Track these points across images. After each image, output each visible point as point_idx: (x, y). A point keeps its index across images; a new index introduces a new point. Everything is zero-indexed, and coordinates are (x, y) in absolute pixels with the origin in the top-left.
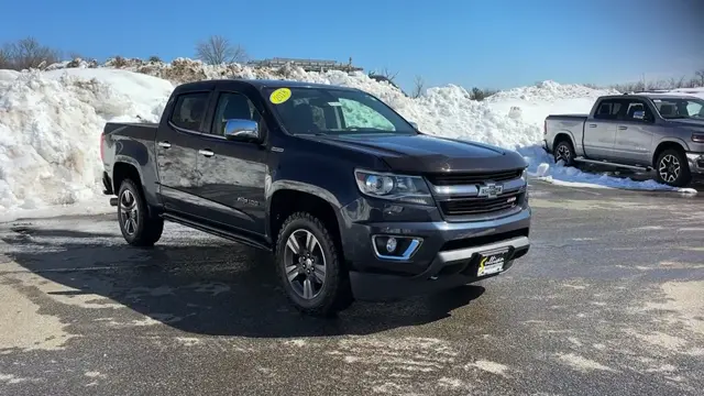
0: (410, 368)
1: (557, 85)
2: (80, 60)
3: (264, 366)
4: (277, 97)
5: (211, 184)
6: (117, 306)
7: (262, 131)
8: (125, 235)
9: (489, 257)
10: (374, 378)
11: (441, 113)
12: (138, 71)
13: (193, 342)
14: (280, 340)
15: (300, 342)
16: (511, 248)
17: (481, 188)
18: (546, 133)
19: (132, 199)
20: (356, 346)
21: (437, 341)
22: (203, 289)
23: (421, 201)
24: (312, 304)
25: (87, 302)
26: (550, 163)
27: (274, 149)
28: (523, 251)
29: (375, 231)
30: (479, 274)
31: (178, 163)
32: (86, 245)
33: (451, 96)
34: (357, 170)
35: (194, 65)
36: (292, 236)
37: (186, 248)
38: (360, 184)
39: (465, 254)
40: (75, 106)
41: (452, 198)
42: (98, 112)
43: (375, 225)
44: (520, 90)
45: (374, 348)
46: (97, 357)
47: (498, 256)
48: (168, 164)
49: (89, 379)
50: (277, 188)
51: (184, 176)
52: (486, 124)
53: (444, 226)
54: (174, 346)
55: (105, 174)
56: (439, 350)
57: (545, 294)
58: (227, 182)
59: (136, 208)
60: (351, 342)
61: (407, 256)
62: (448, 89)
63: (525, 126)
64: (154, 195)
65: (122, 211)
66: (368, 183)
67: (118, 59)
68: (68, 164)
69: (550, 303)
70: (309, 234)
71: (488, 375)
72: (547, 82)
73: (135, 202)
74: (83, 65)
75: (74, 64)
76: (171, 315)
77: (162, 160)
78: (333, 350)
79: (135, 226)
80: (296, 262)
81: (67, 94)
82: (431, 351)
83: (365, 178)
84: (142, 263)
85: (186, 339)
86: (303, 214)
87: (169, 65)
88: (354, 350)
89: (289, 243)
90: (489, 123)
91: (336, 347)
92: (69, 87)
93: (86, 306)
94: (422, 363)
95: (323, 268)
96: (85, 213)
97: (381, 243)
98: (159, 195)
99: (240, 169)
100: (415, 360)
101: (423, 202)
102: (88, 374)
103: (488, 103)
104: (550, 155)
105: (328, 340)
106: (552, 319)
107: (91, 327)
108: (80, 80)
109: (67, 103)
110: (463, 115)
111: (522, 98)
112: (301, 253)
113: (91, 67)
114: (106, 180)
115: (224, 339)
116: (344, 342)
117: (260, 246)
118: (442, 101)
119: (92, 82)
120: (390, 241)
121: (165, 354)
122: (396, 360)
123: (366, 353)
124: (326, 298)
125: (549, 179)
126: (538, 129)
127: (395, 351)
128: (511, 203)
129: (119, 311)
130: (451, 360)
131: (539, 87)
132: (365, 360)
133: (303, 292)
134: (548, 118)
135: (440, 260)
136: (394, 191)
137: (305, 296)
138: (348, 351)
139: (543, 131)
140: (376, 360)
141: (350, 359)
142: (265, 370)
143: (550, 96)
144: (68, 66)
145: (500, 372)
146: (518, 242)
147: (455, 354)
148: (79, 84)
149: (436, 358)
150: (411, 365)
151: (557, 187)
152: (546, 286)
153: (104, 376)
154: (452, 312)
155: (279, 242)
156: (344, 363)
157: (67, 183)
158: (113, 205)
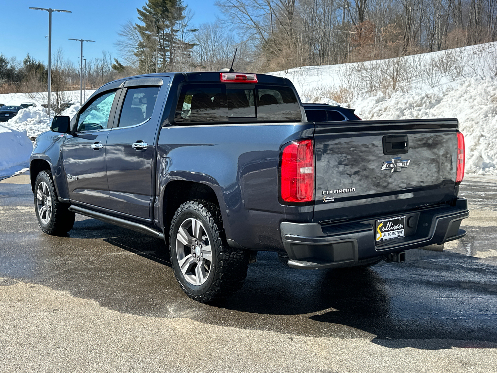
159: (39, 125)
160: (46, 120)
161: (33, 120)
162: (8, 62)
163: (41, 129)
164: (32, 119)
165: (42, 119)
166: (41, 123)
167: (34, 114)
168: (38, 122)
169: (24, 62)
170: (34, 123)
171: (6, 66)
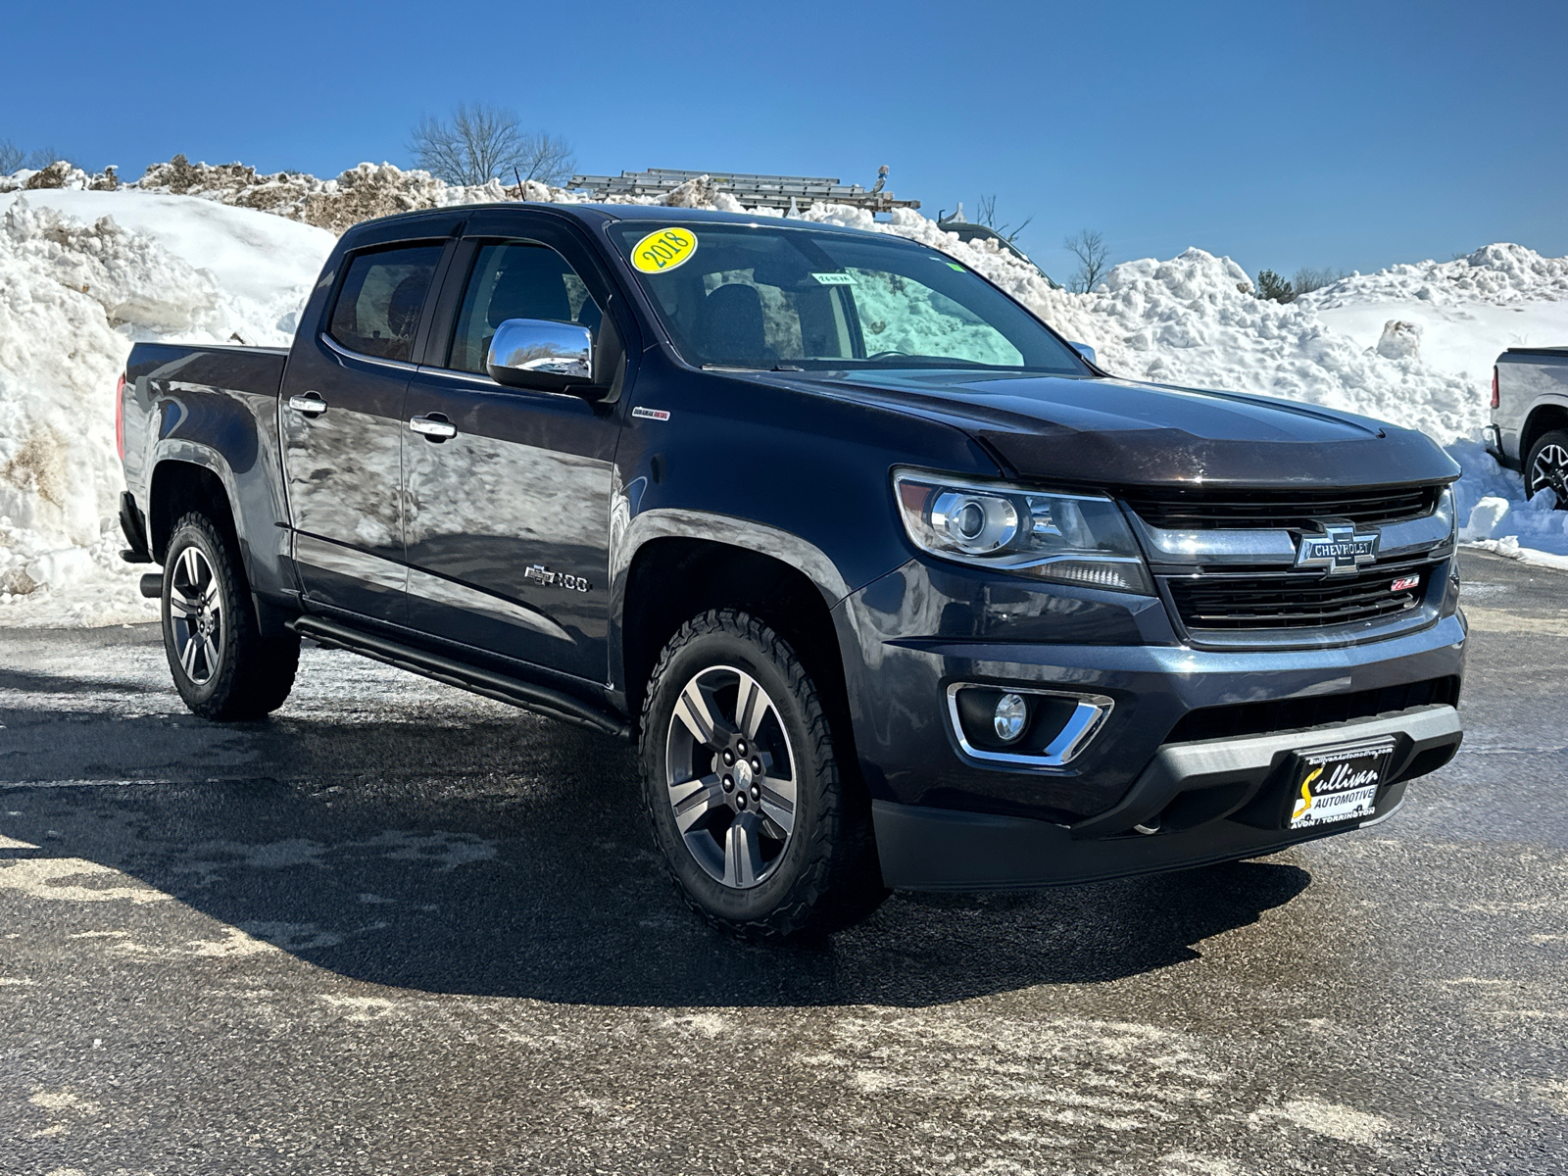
0: (1068, 1117)
1: (1532, 257)
2: (66, 166)
3: (596, 1093)
4: (653, 254)
5: (452, 536)
6: (144, 896)
7: (605, 358)
8: (182, 685)
9: (1330, 767)
10: (948, 1144)
11: (1166, 339)
12: (239, 203)
13: (372, 1011)
14: (647, 1012)
15: (710, 1022)
16: (1403, 741)
17: (1308, 541)
18: (1496, 404)
19: (205, 576)
20: (891, 1040)
21: (1154, 1033)
22: (412, 849)
23: (1109, 577)
24: (751, 904)
25: (54, 882)
26: (1511, 497)
27: (639, 412)
28: (1438, 753)
29: (957, 670)
30: (1297, 821)
31: (350, 470)
32: (60, 715)
33: (1195, 285)
34: (901, 476)
35: (406, 185)
36: (692, 687)
37: (367, 728)
38: (911, 520)
39: (1253, 752)
40: (47, 301)
41: (1207, 568)
42: (115, 322)
43: (961, 650)
44: (1415, 273)
45: (950, 1048)
46: (74, 1048)
47: (1359, 765)
48: (321, 475)
49: (40, 1117)
50: (648, 536)
51: (372, 511)
52: (1304, 374)
53: (1183, 662)
54: (314, 1021)
55: (129, 499)
56: (1163, 1062)
57: (1508, 897)
58: (500, 529)
59: (217, 603)
60: (874, 1027)
61: (1061, 753)
62: (1186, 264)
63: (1430, 383)
64: (273, 565)
65: (175, 611)
66: (938, 519)
67: (180, 164)
68: (19, 472)
69: (1522, 926)
70: (746, 681)
71: (1325, 1147)
72: (1502, 248)
73: (213, 584)
74: (77, 179)
75: (50, 179)
76: (310, 927)
77: (299, 463)
78: (814, 1048)
79: (214, 658)
80: (702, 771)
81: (25, 266)
82: (1136, 1063)
83: (927, 501)
84: (231, 770)
85: (349, 1001)
86: (726, 616)
87: (332, 185)
88: (885, 1052)
89: (680, 709)
90: (1314, 369)
91: (827, 1042)
92: (30, 244)
93: (50, 894)
94: (1105, 1103)
95: (788, 789)
96: (67, 621)
97: (976, 711)
98: (286, 561)
99: (538, 488)
100: (1084, 1091)
101: (1113, 580)
102: (42, 1099)
103: (1313, 313)
104: (1512, 475)
105: (800, 1019)
106: (1533, 974)
107: (61, 955)
108: (65, 224)
109: (24, 289)
110: (1230, 346)
111: (1422, 295)
112: (719, 742)
113: (98, 187)
114: (130, 518)
115: (471, 1004)
116: (853, 1026)
117: (593, 720)
118: (1166, 301)
119: (101, 230)
120: (1004, 705)
121: (283, 1045)
122: (1021, 1090)
123: (924, 1065)
124: (795, 889)
125: (1510, 546)
126: (1472, 394)
127: (1017, 1060)
128: (1402, 594)
129: (149, 910)
130: (1203, 1095)
131: (1473, 263)
132: (919, 1087)
133: (720, 865)
134: (1503, 358)
135: (1167, 770)
136: (1023, 542)
137: (729, 880)
138: (866, 1055)
139: (1486, 395)
140: (955, 1085)
141: (869, 1081)
142: (598, 1106)
143: (1510, 292)
144: (32, 185)
145: (1364, 1138)
146: (1423, 723)
147: (1213, 1077)
148: (61, 236)
149: (1153, 1089)
150: (1070, 1107)
151: (1534, 571)
152: (1511, 872)
153: (91, 1108)
154: (1203, 946)
155: (650, 704)
156: (850, 1093)
157: (16, 533)
158: (148, 593)
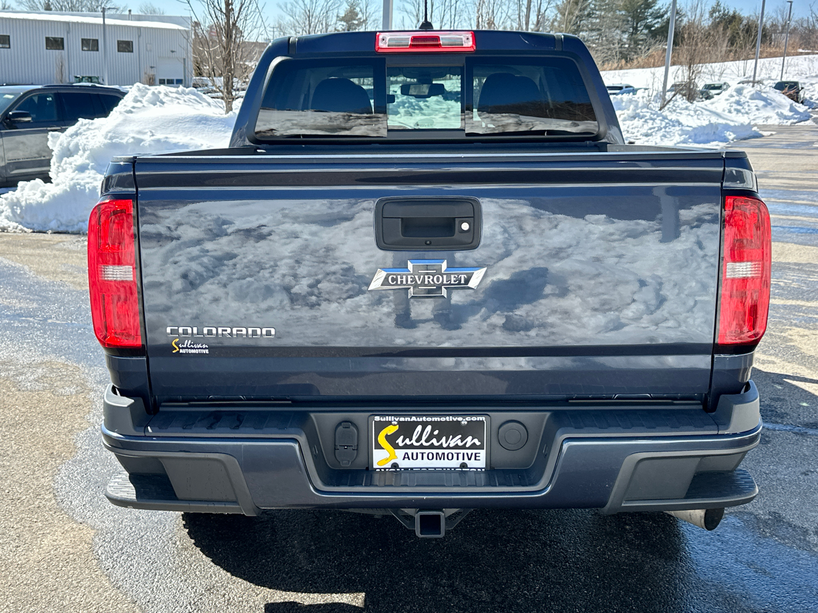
159: (631, 122)
160: (645, 114)
161: (624, 114)
162: (684, 15)
163: (632, 128)
164: (623, 112)
165: (639, 111)
166: (635, 118)
167: (628, 104)
168: (632, 117)
169: (710, 12)
170: (625, 118)
171: (681, 21)
